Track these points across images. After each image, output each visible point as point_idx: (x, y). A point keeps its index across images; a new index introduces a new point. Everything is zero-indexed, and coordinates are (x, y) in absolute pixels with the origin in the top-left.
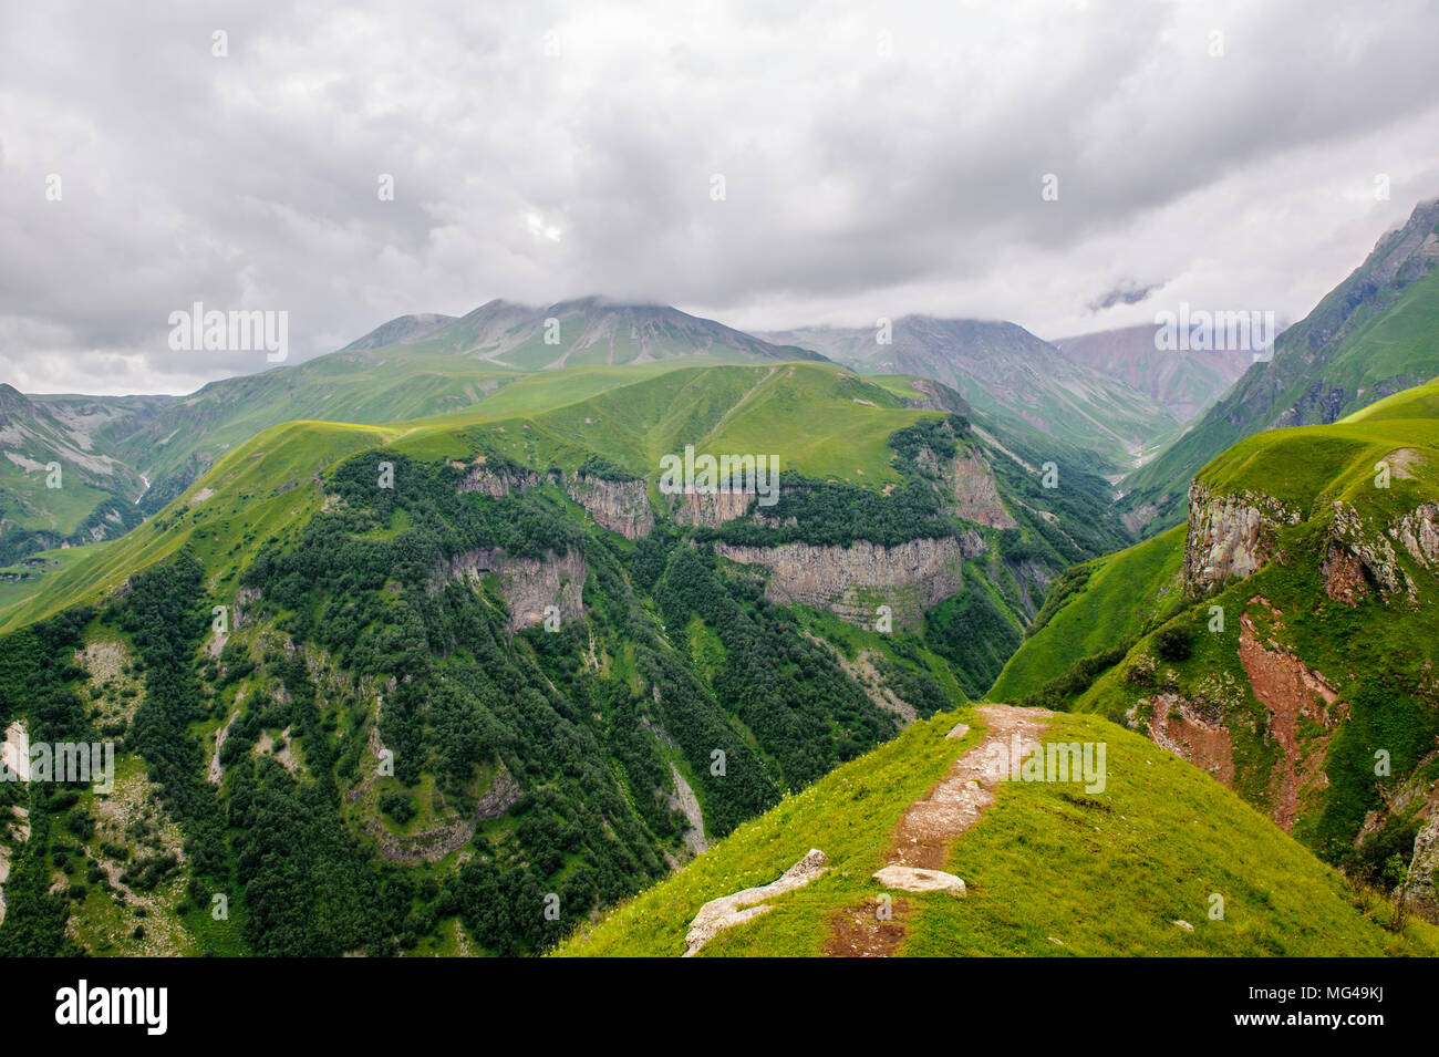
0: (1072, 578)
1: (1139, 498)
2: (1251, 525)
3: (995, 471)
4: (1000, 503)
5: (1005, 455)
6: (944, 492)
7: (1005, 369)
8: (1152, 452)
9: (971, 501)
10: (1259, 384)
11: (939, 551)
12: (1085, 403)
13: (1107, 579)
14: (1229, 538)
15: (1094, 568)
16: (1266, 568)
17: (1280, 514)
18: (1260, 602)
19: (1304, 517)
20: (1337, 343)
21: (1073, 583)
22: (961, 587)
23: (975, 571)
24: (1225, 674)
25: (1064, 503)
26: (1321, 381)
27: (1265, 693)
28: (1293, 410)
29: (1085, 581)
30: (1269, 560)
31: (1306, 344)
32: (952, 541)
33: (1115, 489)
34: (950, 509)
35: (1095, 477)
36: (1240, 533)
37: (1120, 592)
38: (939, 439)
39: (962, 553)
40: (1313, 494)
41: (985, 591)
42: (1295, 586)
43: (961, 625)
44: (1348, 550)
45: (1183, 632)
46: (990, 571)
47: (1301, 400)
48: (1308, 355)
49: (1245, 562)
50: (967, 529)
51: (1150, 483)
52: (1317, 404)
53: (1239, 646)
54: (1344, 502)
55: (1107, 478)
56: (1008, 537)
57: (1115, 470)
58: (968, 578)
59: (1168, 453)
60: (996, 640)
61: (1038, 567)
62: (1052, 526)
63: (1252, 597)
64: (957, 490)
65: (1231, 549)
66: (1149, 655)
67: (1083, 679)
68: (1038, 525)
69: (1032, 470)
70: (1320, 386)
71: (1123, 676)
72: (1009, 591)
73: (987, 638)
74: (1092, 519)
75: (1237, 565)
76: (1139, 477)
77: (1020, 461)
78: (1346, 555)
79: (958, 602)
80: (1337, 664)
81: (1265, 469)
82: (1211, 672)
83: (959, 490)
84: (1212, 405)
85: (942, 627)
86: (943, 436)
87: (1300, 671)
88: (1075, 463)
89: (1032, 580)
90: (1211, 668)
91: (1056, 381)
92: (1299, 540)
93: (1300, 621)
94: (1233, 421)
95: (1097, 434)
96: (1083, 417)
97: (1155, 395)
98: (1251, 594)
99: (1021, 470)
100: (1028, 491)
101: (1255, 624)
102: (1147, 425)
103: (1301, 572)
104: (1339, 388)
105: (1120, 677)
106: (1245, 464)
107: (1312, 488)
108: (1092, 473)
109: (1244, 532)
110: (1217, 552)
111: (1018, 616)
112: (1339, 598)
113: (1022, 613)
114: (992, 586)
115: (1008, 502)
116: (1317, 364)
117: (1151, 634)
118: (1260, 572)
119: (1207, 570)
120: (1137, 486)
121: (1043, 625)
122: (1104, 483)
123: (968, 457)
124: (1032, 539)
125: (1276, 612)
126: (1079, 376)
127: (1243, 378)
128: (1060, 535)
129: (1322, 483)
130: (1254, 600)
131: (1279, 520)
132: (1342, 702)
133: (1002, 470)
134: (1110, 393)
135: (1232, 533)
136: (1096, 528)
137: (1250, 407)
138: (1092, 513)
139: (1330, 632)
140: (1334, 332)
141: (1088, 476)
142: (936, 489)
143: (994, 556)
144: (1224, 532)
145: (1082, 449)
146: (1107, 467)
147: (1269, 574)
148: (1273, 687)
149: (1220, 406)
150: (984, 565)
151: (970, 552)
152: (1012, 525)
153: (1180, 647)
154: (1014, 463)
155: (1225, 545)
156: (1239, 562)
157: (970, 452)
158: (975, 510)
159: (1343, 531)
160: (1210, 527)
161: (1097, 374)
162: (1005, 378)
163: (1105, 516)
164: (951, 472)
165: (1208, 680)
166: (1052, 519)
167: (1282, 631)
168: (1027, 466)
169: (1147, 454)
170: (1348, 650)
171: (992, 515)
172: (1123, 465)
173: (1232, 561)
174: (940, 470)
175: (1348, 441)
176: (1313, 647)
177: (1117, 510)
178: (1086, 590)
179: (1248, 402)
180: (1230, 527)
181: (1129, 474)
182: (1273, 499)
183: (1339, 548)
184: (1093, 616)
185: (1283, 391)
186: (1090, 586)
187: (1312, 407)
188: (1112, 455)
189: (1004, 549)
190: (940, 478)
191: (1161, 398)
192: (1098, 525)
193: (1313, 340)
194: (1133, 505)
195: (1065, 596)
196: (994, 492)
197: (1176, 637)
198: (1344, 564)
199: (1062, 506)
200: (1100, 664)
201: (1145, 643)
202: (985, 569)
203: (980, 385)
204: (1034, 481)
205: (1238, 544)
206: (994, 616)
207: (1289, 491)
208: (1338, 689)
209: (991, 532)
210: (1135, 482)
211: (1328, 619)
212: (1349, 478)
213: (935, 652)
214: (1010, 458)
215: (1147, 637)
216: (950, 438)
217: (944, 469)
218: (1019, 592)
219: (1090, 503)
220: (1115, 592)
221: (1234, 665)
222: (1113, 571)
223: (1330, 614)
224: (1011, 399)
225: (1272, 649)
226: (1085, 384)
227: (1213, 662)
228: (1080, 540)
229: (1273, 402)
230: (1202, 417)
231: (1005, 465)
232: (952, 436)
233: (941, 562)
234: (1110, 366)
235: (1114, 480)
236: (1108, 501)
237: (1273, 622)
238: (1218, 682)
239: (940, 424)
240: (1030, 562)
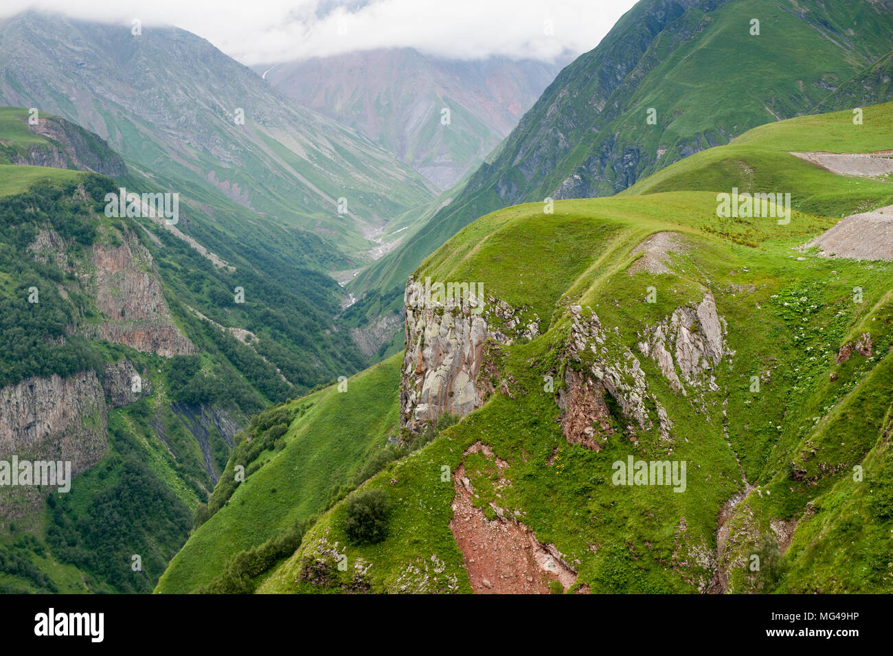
0: (265, 428)
1: (377, 305)
2: (475, 342)
3: (163, 266)
4: (169, 318)
5: (180, 241)
6: (79, 301)
7: (181, 106)
8: (396, 236)
9: (123, 314)
10: (535, 140)
11: (71, 396)
12: (302, 161)
13: (315, 428)
14: (447, 361)
15: (297, 411)
16: (490, 402)
17: (513, 325)
18: (480, 451)
19: (543, 329)
20: (634, 84)
21: (266, 435)
22: (109, 452)
23: (129, 425)
24: (433, 558)
25: (267, 314)
26: (613, 136)
27: (486, 581)
28: (576, 177)
29: (284, 432)
30: (493, 390)
31: (596, 84)
32: (91, 379)
33: (345, 292)
34: (87, 325)
35: (315, 274)
36: (462, 354)
37: (333, 446)
38: (70, 215)
39: (108, 395)
40: (555, 296)
41: (145, 456)
42: (525, 425)
43: (106, 513)
44: (588, 374)
45: (377, 502)
46: (154, 423)
47: (588, 163)
48: (598, 99)
49: (467, 394)
50: (116, 358)
51: (391, 283)
52: (607, 169)
53: (452, 517)
54: (583, 307)
55: (333, 275)
56: (182, 369)
57: (344, 262)
58: (118, 436)
59: (415, 237)
60: (162, 532)
61: (226, 414)
62: (248, 350)
63: (470, 445)
64: (100, 297)
65: (450, 377)
66: (331, 539)
67: (242, 584)
68: (226, 348)
69: (221, 264)
70: (612, 144)
71: (295, 573)
72: (183, 454)
73: (149, 529)
74: (310, 338)
75: (460, 399)
76: (378, 273)
77: (202, 250)
78: (585, 381)
79: (102, 476)
80: (576, 532)
81: (494, 261)
82: (414, 557)
83: (103, 297)
84: (477, 167)
85: (75, 519)
86: (76, 210)
87: (530, 547)
88: (288, 252)
89: (219, 433)
90: (415, 552)
91: (260, 127)
92: (530, 361)
93: (530, 475)
94: (503, 192)
95: (319, 209)
96: (299, 184)
97: (402, 151)
98: (468, 441)
99: (205, 264)
100: (213, 295)
101: (474, 484)
102: (390, 198)
103: (533, 407)
104: (634, 147)
105: (290, 577)
106: (468, 256)
107: (554, 287)
108: (311, 267)
109: (467, 351)
110: (432, 382)
111: (197, 491)
112: (580, 440)
113: (202, 487)
114: (156, 448)
115: (181, 314)
116: (610, 114)
117: (335, 508)
118: (481, 408)
119: (421, 408)
120: (375, 287)
121: (221, 505)
122: (330, 283)
123: (116, 244)
124: (216, 371)
125: (501, 465)
126: (294, 120)
127: (517, 130)
128: (260, 364)
129: (566, 280)
130: (473, 449)
131: (511, 334)
132: (582, 586)
133: (174, 264)
134: (337, 148)
135: (450, 355)
136: (316, 350)
137: (524, 171)
138: (310, 329)
139: (567, 488)
140: (630, 69)
141: (307, 273)
142: (65, 295)
143: (159, 400)
144: (440, 354)
145: (297, 232)
146: (332, 258)
147: (492, 412)
148: (497, 572)
149: (486, 170)
150: (144, 415)
151: (122, 395)
152: (187, 349)
153: (373, 525)
154: (193, 253)
155: (442, 371)
156: (462, 395)
157: (118, 234)
158: (129, 327)
159: (582, 346)
160: (423, 346)
161: (319, 118)
162: (182, 118)
163: (328, 332)
164: (89, 267)
165: (410, 569)
166: (248, 338)
167: (508, 491)
168: (214, 258)
169: (389, 240)
170: (589, 512)
171: (155, 335)
172: (356, 255)
173: (452, 394)
174: (71, 264)
175: (600, 222)
176: (548, 511)
177: (346, 323)
178: (284, 446)
179: (522, 164)
180: (449, 345)
181: (364, 269)
182: (504, 304)
183: (577, 371)
184: (294, 484)
185: (566, 150)
186: (290, 439)
187: (601, 173)
188: (341, 239)
189: (174, 388)
190: (71, 278)
191: (409, 156)
192: (319, 348)
193: (604, 78)
194: (368, 315)
195: (255, 457)
196: (159, 299)
197: (367, 510)
198: (583, 392)
199: (266, 319)
200: (267, 559)
201: (326, 522)
202: (145, 420)
203: (144, 129)
204: (223, 281)
205: (459, 369)
206: (160, 495)
207: (525, 292)
208: (577, 569)
209: (155, 361)
210: (373, 279)
211: (565, 471)
212: (597, 273)
213: (64, 560)
214: (186, 245)
215: (329, 512)
216: (86, 213)
217: (78, 262)
218: (198, 454)
219: (306, 313)
220: (325, 447)
221: (445, 544)
222: (324, 414)
223: (567, 463)
224: (192, 153)
225: (496, 518)
226: (300, 131)
227: (416, 542)
228: (289, 370)
229: (554, 165)
230: (465, 184)
231: (179, 257)
232: (91, 210)
233: (73, 414)
234: (338, 107)
235: (344, 277)
236: (334, 310)
237: (496, 479)
238: (423, 571)
239: (71, 190)
240: (215, 406)
